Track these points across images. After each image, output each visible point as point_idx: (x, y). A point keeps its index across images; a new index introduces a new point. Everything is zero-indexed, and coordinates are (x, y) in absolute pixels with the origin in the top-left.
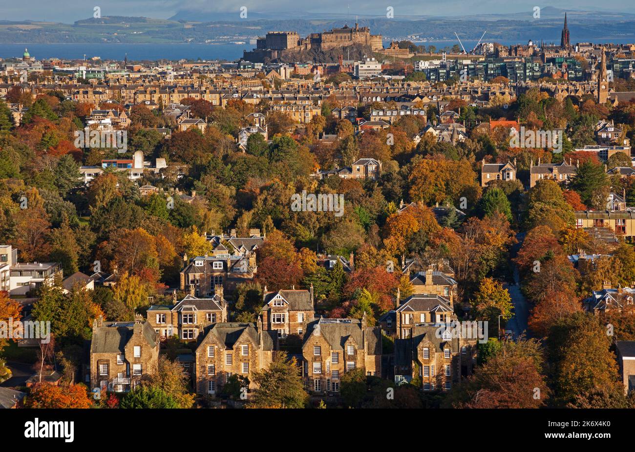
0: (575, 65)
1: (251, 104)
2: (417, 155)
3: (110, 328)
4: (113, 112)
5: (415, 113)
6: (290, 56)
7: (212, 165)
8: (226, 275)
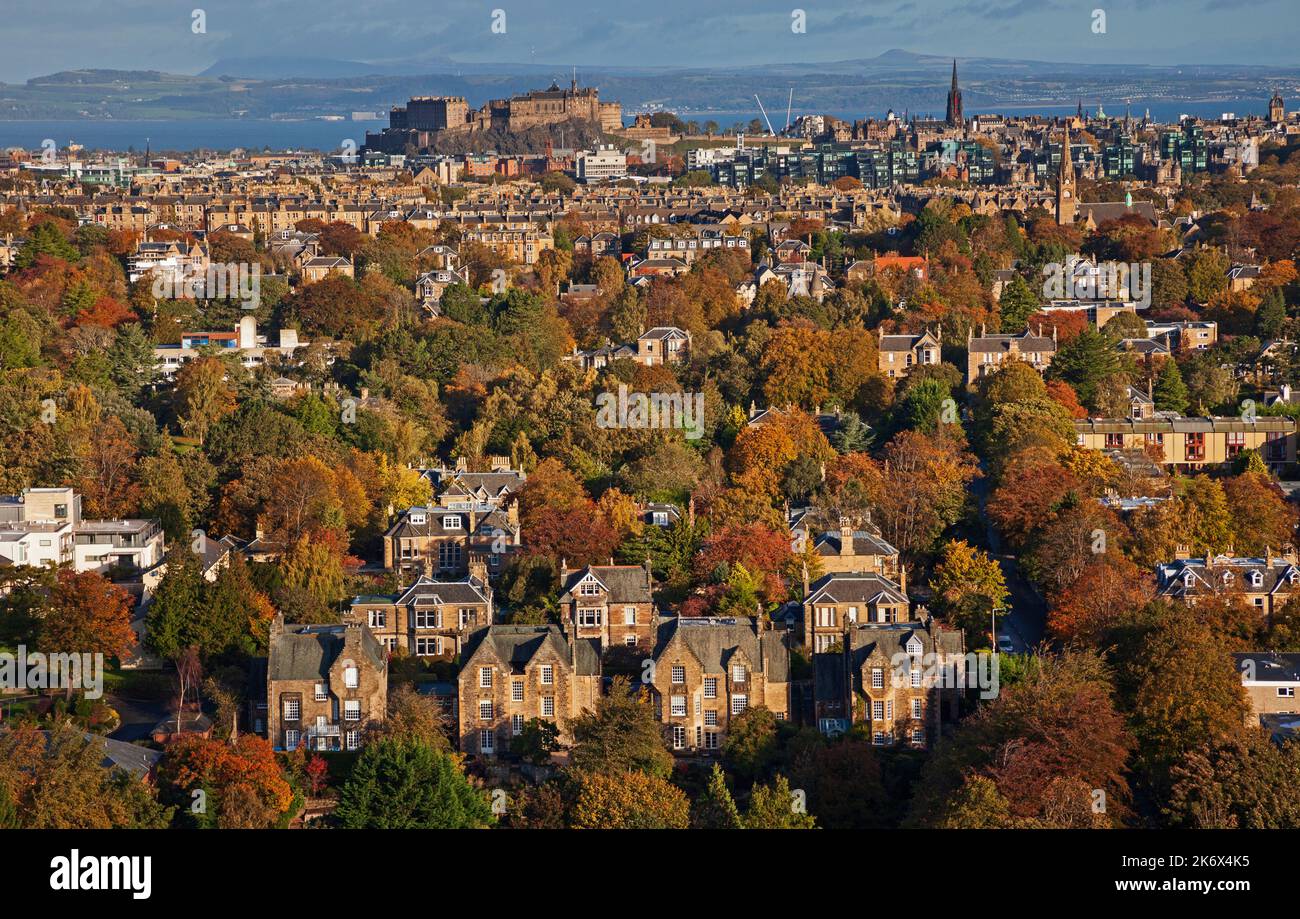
0: (980, 154)
1: (425, 230)
2: (757, 321)
3: (300, 636)
4: (177, 245)
5: (730, 244)
6: (452, 141)
7: (391, 341)
8: (467, 540)
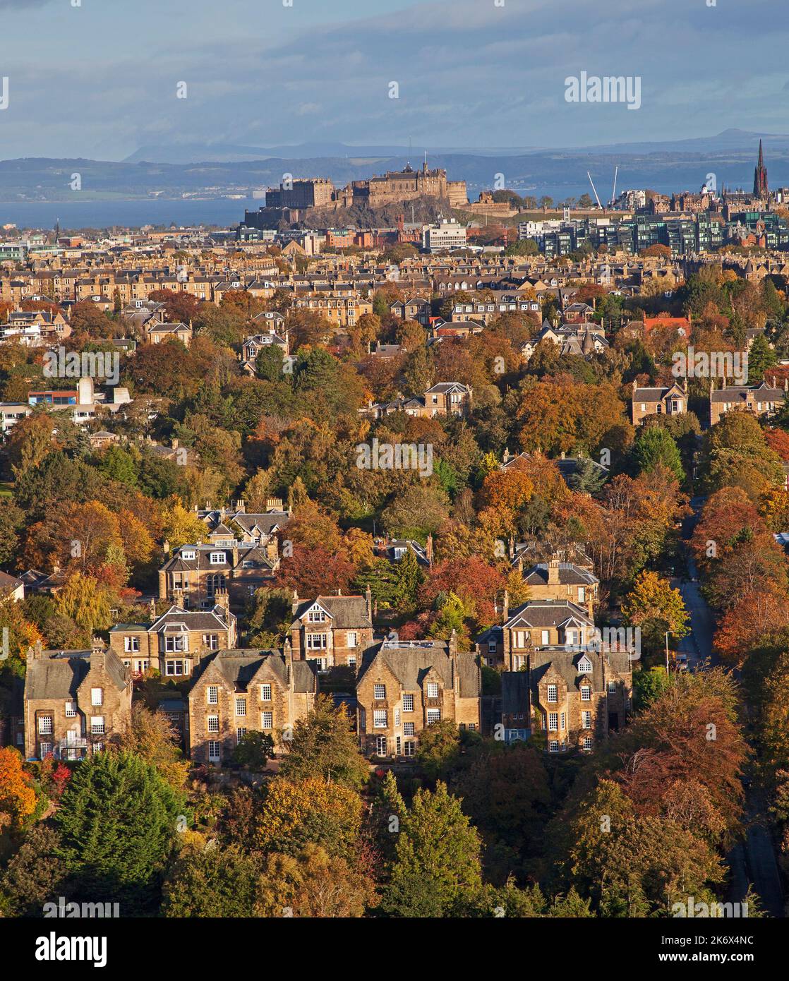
0: (777, 223)
2: (529, 376)
3: (54, 660)
4: (42, 314)
5: (524, 308)
6: (319, 217)
7: (202, 397)
8: (231, 574)
